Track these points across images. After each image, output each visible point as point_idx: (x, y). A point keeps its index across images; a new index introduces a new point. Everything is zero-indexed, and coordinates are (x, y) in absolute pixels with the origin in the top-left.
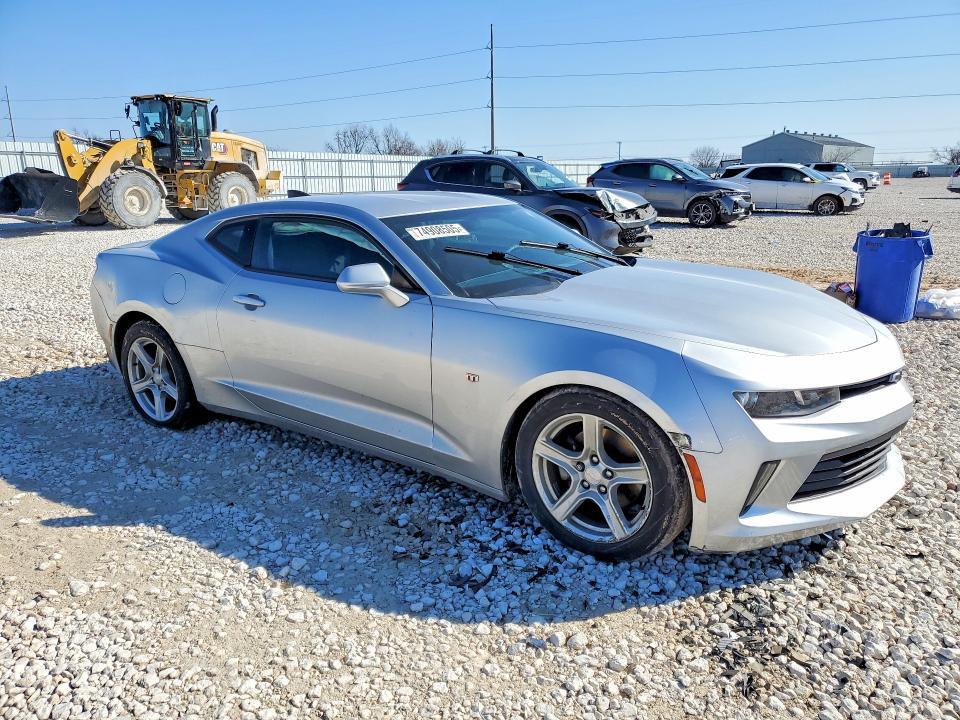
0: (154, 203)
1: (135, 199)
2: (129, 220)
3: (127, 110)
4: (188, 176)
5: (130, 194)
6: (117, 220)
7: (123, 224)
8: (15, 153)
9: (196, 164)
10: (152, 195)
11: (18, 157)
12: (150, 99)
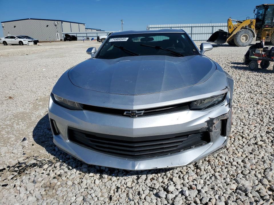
0: (250, 39)
1: (244, 38)
2: (240, 44)
3: (254, 11)
4: (267, 30)
5: (243, 36)
6: (237, 44)
7: (238, 45)
8: (211, 26)
9: (271, 26)
10: (250, 36)
11: (212, 27)
12: (260, 6)
